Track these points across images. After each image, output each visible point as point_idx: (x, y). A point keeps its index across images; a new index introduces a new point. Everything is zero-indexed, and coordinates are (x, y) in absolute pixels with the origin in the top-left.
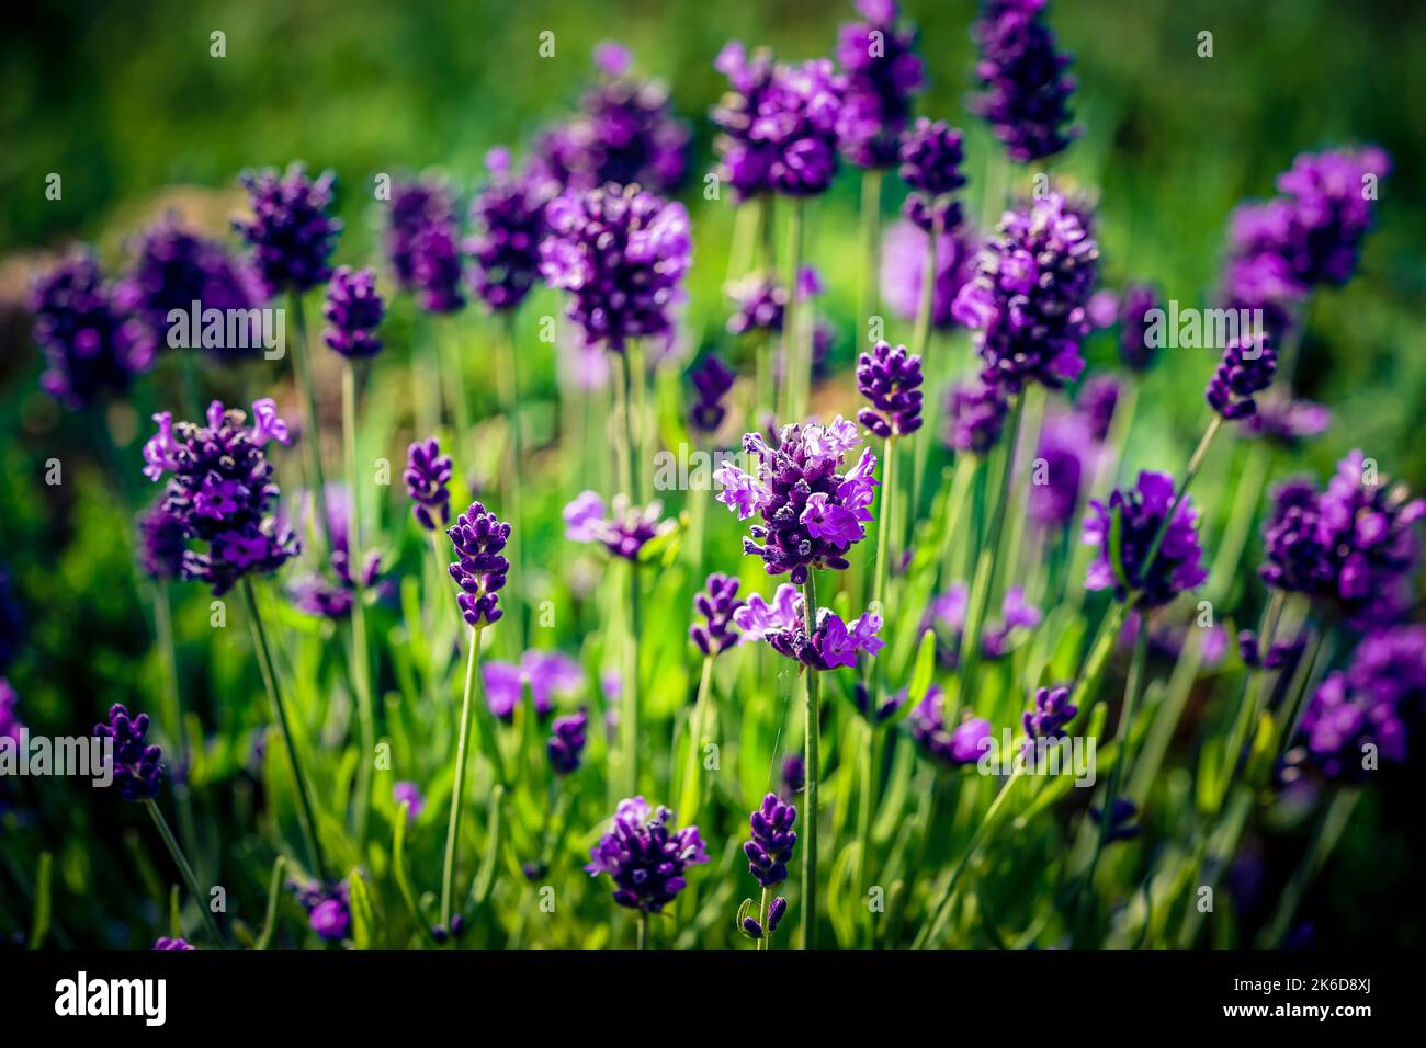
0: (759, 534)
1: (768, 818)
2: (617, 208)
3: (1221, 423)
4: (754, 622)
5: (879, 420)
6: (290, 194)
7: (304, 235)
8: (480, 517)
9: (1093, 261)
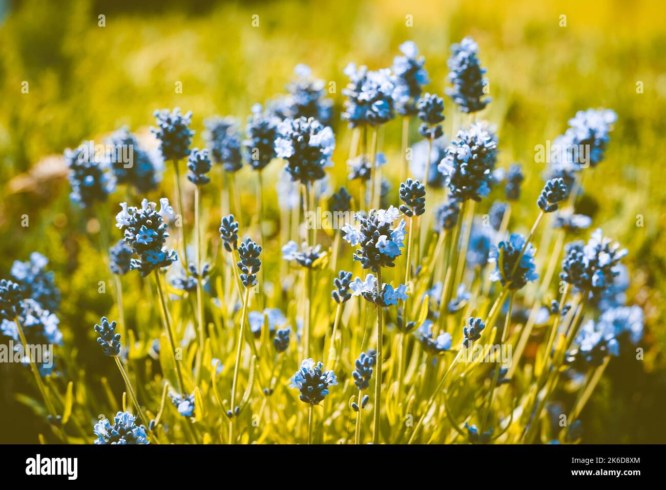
0: (360, 253)
1: (362, 362)
2: (305, 126)
3: (543, 214)
4: (357, 288)
5: (408, 209)
6: (174, 119)
7: (180, 135)
8: (250, 243)
9: (494, 149)
